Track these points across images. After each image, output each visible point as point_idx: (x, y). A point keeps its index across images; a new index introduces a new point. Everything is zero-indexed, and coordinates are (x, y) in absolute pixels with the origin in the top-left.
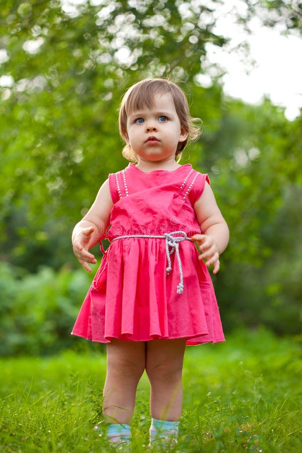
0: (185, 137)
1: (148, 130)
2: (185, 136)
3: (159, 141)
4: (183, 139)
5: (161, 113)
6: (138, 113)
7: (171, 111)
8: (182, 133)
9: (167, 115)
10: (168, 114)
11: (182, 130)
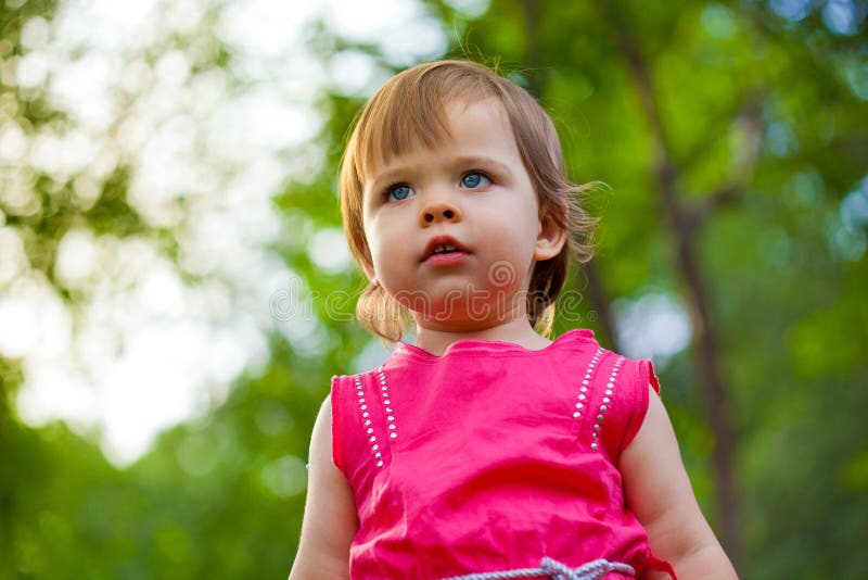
0: (555, 245)
1: (429, 218)
2: (555, 240)
3: (468, 251)
4: (549, 250)
5: (470, 161)
6: (397, 164)
7: (503, 155)
8: (546, 232)
9: (490, 168)
10: (492, 162)
11: (544, 222)
